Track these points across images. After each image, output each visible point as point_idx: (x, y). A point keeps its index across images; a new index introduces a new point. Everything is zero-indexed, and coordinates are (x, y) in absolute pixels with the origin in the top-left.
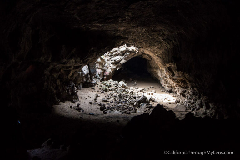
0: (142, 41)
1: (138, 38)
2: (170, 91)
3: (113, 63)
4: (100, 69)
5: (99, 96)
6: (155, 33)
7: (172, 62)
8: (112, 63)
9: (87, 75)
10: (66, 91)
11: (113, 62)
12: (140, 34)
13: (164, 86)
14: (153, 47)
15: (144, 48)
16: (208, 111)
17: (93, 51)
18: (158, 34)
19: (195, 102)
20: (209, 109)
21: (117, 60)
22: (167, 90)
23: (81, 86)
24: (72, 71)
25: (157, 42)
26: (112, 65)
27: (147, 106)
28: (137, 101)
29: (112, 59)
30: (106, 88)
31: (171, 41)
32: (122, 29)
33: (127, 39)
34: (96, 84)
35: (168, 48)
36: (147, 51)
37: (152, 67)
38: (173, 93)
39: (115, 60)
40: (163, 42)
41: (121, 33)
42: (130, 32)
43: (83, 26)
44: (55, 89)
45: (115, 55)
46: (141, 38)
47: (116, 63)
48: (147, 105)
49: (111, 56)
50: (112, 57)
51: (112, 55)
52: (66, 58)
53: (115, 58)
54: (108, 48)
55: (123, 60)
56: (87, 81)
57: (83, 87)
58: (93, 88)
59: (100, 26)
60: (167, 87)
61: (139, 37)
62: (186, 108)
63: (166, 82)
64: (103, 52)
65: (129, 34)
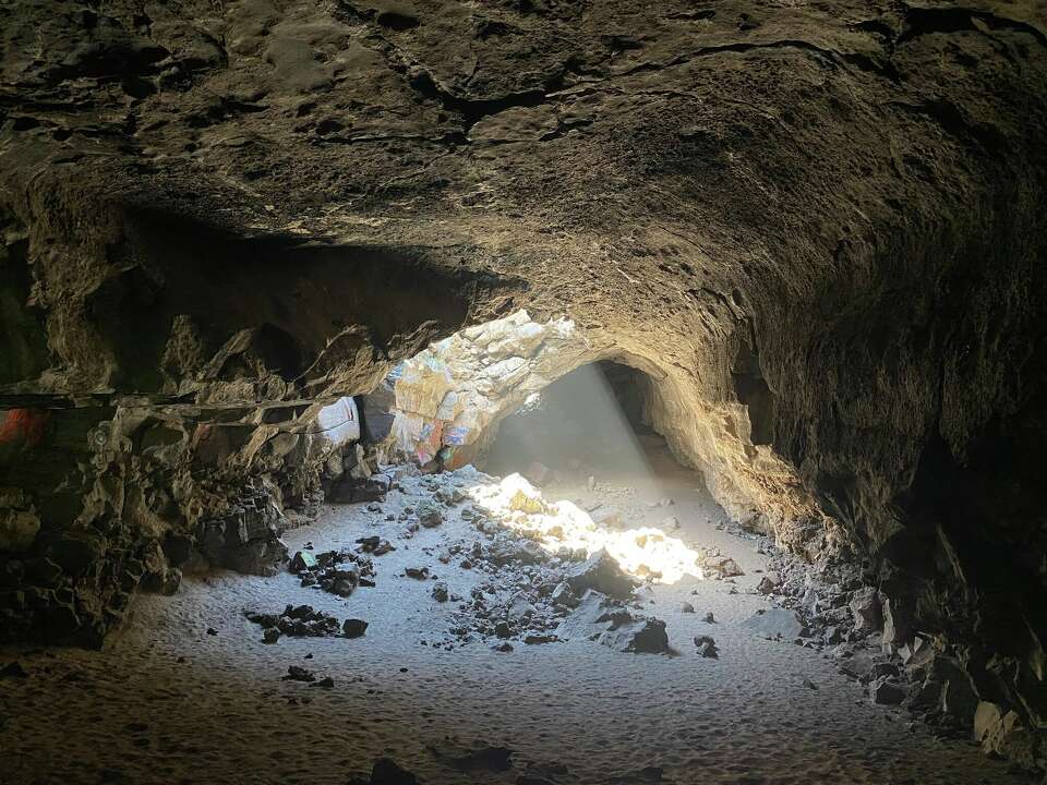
0: (598, 295)
1: (578, 284)
2: (750, 528)
3: (487, 390)
4: (420, 415)
5: (393, 549)
6: (648, 262)
7: (729, 398)
8: (480, 389)
9: (352, 444)
10: (223, 528)
11: (485, 386)
12: (585, 267)
13: (722, 502)
14: (650, 324)
15: (614, 327)
16: (905, 653)
17: (356, 341)
18: (662, 267)
19: (851, 597)
20: (911, 643)
21: (503, 378)
22: (733, 520)
23: (316, 497)
24: (260, 428)
25: (662, 302)
26: (479, 399)
27: (605, 610)
28: (569, 579)
29: (482, 373)
30: (435, 505)
31: (719, 297)
32: (495, 241)
33: (525, 285)
34: (397, 486)
35: (711, 332)
36: (629, 340)
37: (670, 411)
38: (763, 535)
39: (495, 379)
40: (689, 305)
41: (494, 259)
42: (533, 258)
43: (295, 227)
44: (164, 517)
45: (495, 355)
46: (590, 284)
47: (501, 390)
48: (607, 604)
49: (481, 357)
50: (485, 361)
51: (485, 356)
52: (201, 376)
53: (494, 370)
54: (430, 327)
55: (533, 375)
56: (346, 471)
57: (331, 499)
58: (375, 504)
59: (375, 224)
60: (735, 504)
61: (581, 279)
62: (800, 627)
63: (731, 486)
64: (410, 346)
65: (529, 265)
